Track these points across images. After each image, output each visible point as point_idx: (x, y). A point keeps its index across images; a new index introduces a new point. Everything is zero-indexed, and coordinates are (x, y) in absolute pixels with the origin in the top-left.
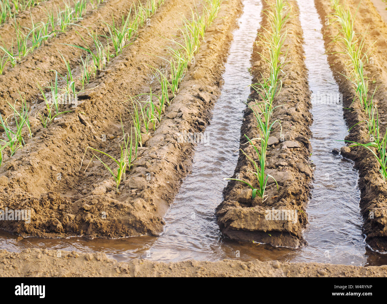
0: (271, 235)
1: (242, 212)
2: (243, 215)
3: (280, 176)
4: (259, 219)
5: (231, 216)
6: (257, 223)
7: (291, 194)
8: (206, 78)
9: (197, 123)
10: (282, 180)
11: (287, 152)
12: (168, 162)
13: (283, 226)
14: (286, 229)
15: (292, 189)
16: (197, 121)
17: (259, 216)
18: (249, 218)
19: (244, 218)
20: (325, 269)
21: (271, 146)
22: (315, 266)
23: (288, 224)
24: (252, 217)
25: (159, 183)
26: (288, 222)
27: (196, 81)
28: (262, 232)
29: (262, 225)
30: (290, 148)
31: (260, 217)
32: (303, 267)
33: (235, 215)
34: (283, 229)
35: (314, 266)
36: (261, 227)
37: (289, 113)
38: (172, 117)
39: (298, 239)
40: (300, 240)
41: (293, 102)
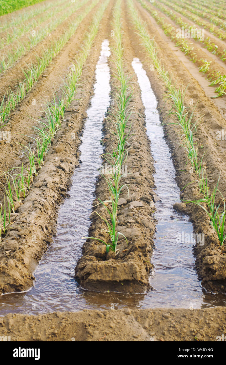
0: (123, 284)
1: (98, 266)
2: (99, 269)
3: (129, 232)
4: (113, 271)
5: (89, 270)
6: (111, 275)
7: (138, 247)
8: (66, 151)
9: (59, 189)
10: (131, 235)
11: (134, 211)
12: (36, 225)
13: (133, 276)
14: (135, 279)
15: (138, 243)
16: (60, 188)
17: (112, 268)
18: (104, 271)
19: (100, 271)
20: (169, 313)
21: (120, 206)
22: (160, 310)
23: (136, 274)
24: (106, 270)
25: (29, 244)
26: (136, 272)
27: (58, 154)
28: (116, 281)
29: (115, 276)
30: (136, 207)
31: (114, 270)
32: (150, 312)
33: (92, 269)
34: (132, 278)
36: (115, 278)
37: (134, 177)
38: (39, 186)
39: (145, 286)
40: (147, 286)
41: (137, 167)
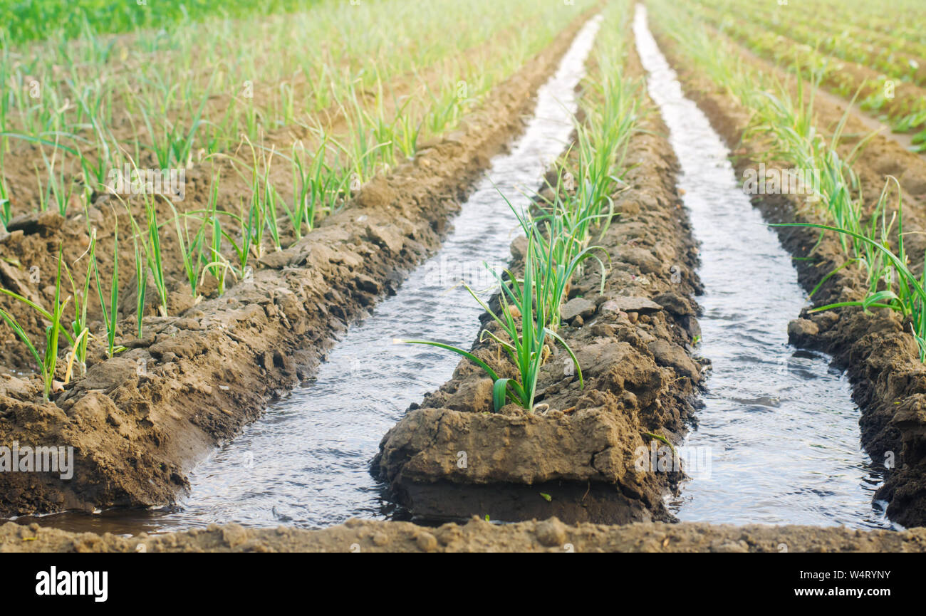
0: (549, 498)
1: (446, 419)
2: (449, 432)
4: (507, 441)
5: (409, 435)
6: (498, 456)
7: (622, 385)
8: (398, 207)
9: (354, 283)
11: (618, 320)
12: (234, 339)
13: (592, 462)
14: (601, 473)
15: (625, 369)
16: (357, 279)
17: (507, 430)
18: (471, 441)
19: (452, 440)
21: (570, 321)
22: (701, 531)
23: (608, 454)
24: (481, 435)
26: (608, 446)
27: (368, 210)
28: (518, 484)
29: (517, 460)
30: (628, 311)
31: (512, 436)
33: (422, 429)
34: (590, 470)
35: (696, 535)
36: (515, 469)
38: (276, 264)
39: (645, 510)
40: (655, 513)
